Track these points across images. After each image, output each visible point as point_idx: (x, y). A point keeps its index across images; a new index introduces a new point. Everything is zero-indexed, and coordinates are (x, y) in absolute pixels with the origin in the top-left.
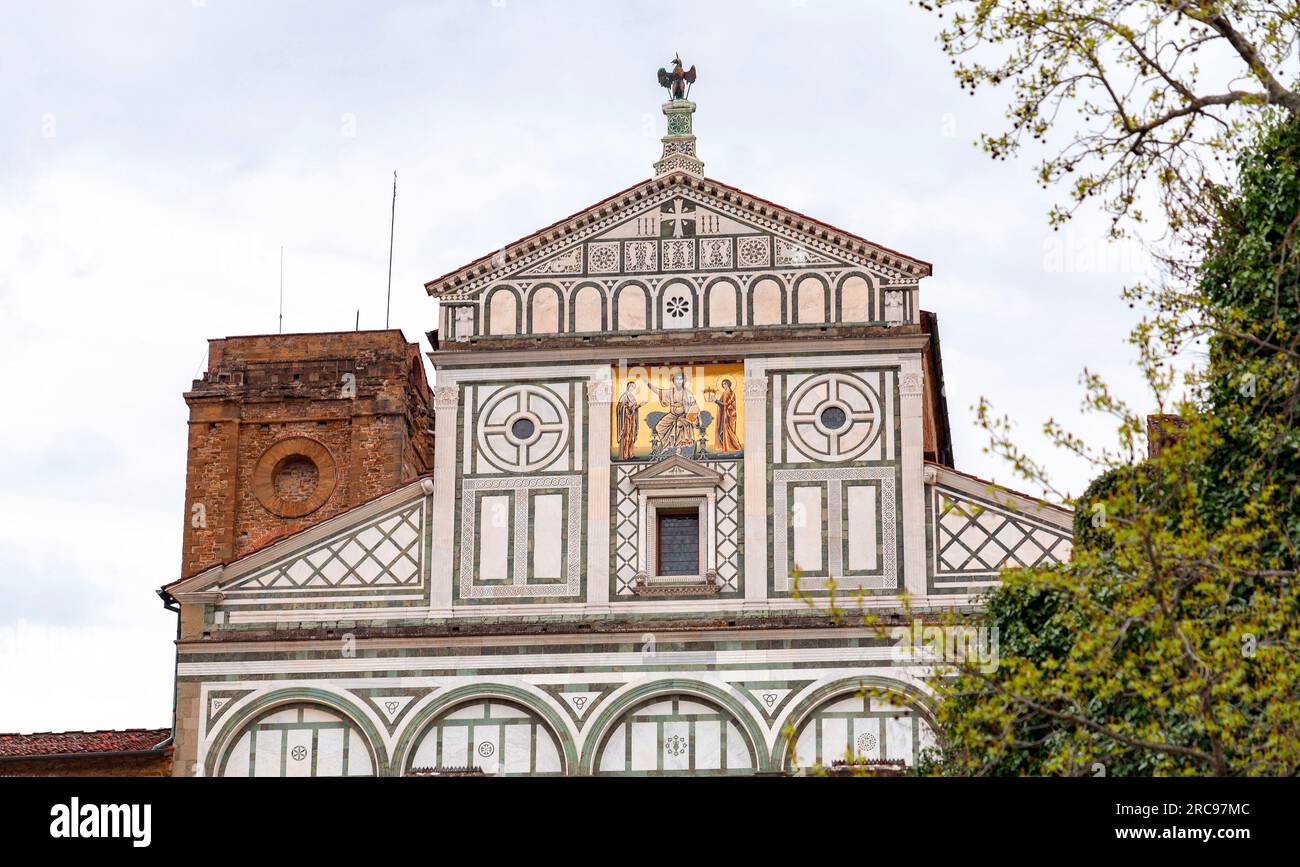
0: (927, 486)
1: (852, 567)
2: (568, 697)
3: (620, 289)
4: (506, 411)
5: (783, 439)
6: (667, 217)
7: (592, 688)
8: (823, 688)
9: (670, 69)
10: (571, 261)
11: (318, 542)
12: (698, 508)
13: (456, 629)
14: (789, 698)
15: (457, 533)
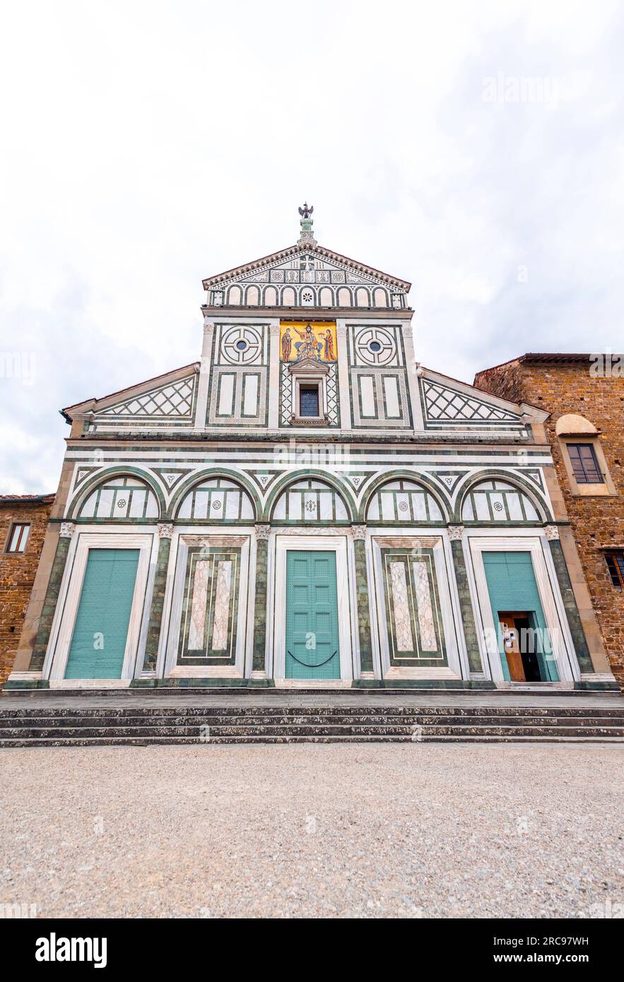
0: (419, 378)
1: (389, 415)
2: (258, 477)
3: (284, 289)
4: (235, 337)
5: (355, 354)
6: (303, 262)
7: (271, 472)
8: (381, 476)
9: (303, 208)
10: (264, 277)
11: (144, 393)
12: (318, 385)
13: (206, 438)
14: (365, 481)
15: (210, 391)
